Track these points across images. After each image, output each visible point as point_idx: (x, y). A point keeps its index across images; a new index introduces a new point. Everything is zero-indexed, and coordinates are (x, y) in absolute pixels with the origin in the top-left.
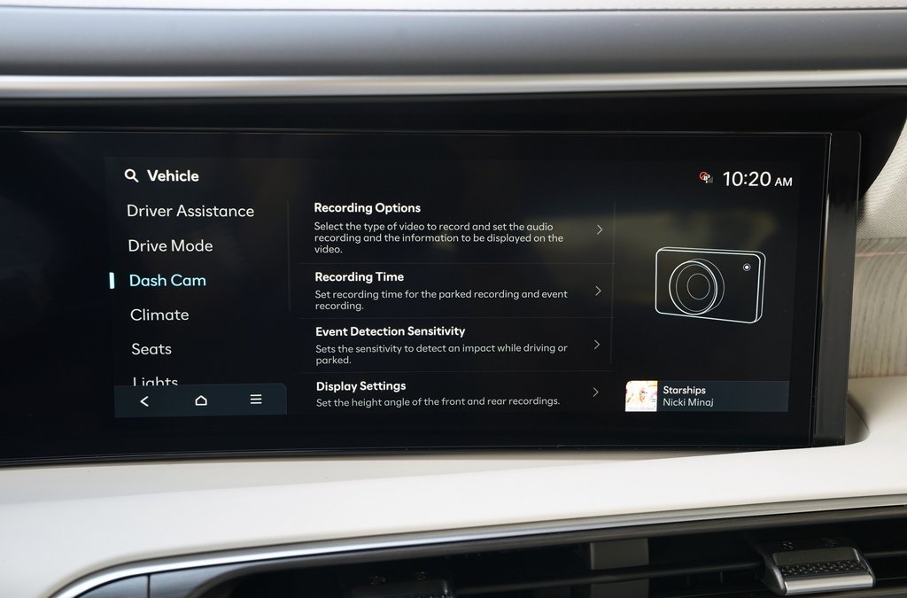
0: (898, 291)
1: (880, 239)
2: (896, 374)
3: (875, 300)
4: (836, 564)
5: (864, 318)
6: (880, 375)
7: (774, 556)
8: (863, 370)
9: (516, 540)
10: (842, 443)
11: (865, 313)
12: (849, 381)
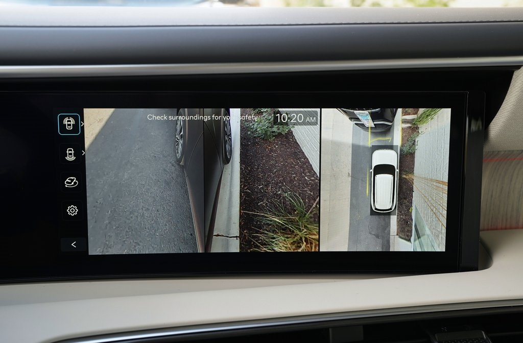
0: (511, 181)
1: (498, 151)
2: (511, 228)
3: (497, 186)
4: (478, 340)
5: (492, 196)
6: (502, 229)
7: (436, 335)
8: (491, 226)
9: (286, 326)
10: (476, 270)
11: (492, 192)
12: (480, 232)
